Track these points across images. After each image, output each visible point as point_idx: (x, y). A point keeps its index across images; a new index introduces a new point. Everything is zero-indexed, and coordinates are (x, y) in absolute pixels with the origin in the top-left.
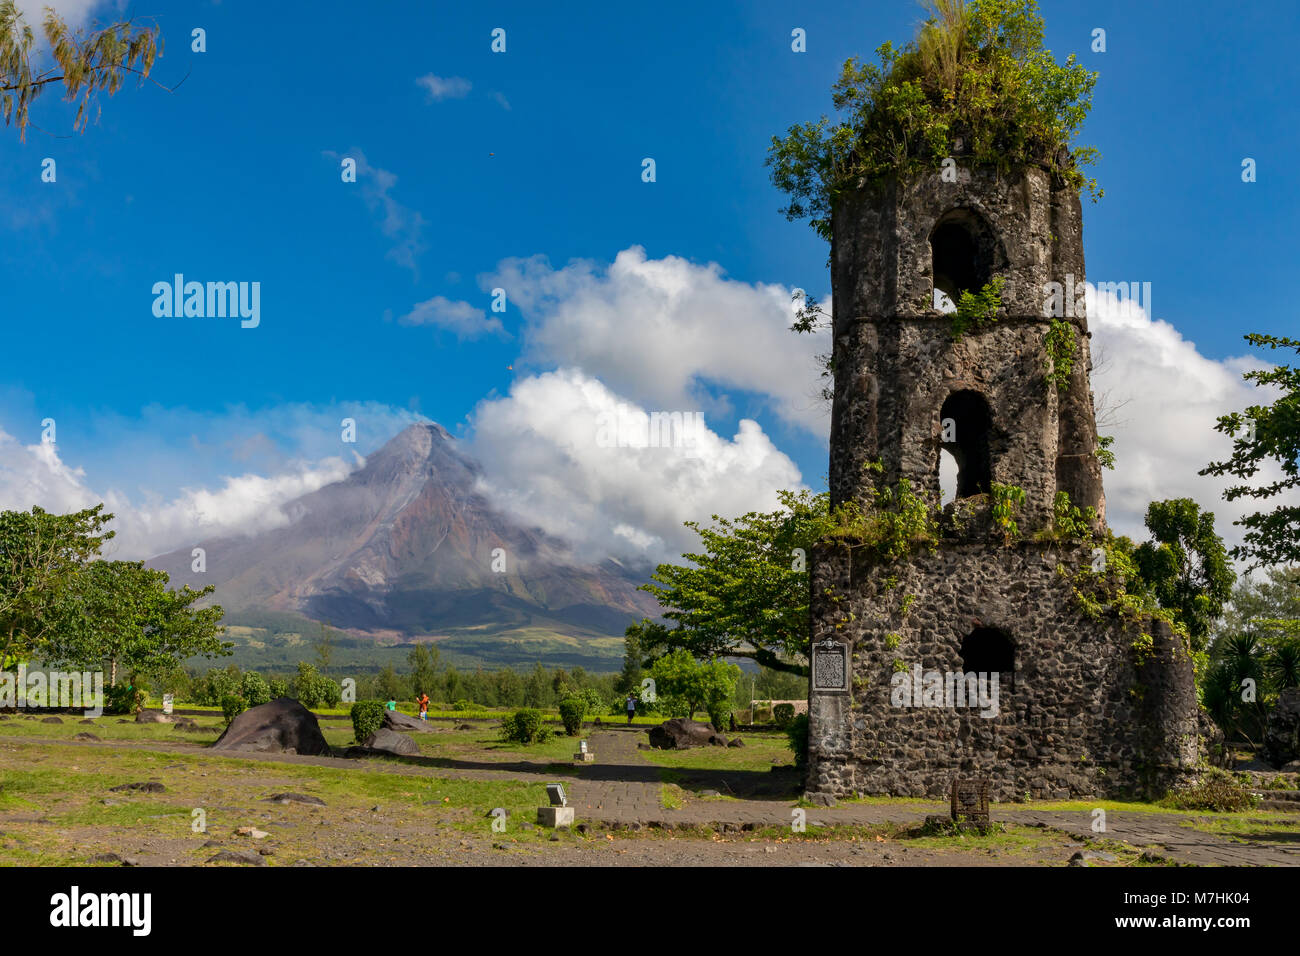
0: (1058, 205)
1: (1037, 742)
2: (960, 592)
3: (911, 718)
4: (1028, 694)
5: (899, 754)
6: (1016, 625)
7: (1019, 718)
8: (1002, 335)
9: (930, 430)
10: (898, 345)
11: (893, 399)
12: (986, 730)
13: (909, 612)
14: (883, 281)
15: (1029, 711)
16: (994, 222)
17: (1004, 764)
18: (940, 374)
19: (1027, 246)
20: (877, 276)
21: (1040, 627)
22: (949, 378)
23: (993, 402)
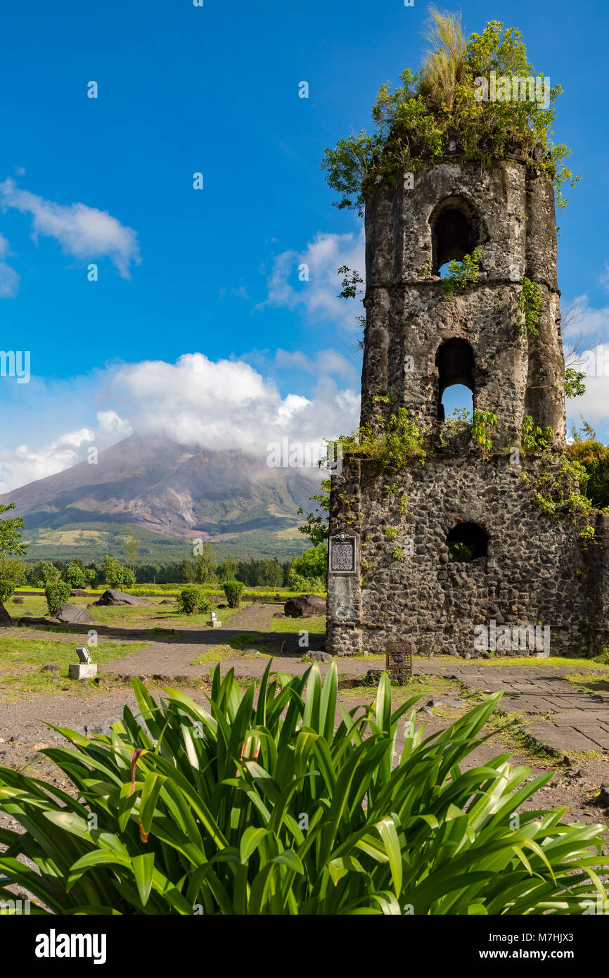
0: (532, 191)
1: (504, 611)
2: (447, 495)
3: (407, 593)
4: (498, 574)
5: (396, 621)
6: (489, 520)
7: (490, 592)
8: (484, 294)
9: (426, 369)
10: (403, 305)
11: (399, 347)
12: (464, 602)
13: (407, 511)
14: (394, 255)
15: (498, 588)
16: (478, 206)
18: (435, 326)
19: (504, 223)
20: (389, 252)
21: (508, 522)
22: (442, 329)
23: (475, 347)
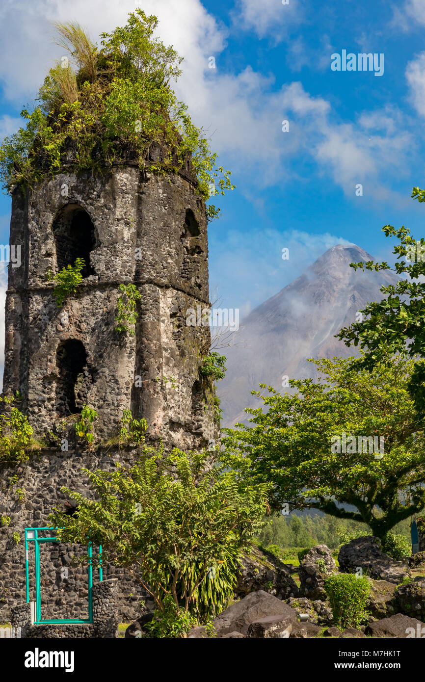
0: (142, 193)
2: (58, 484)
5: (17, 596)
8: (95, 297)
9: (46, 370)
10: (29, 309)
11: (26, 349)
12: (71, 578)
13: (26, 500)
16: (90, 213)
17: (82, 600)
18: (54, 329)
19: (113, 228)
22: (60, 332)
23: (87, 347)
